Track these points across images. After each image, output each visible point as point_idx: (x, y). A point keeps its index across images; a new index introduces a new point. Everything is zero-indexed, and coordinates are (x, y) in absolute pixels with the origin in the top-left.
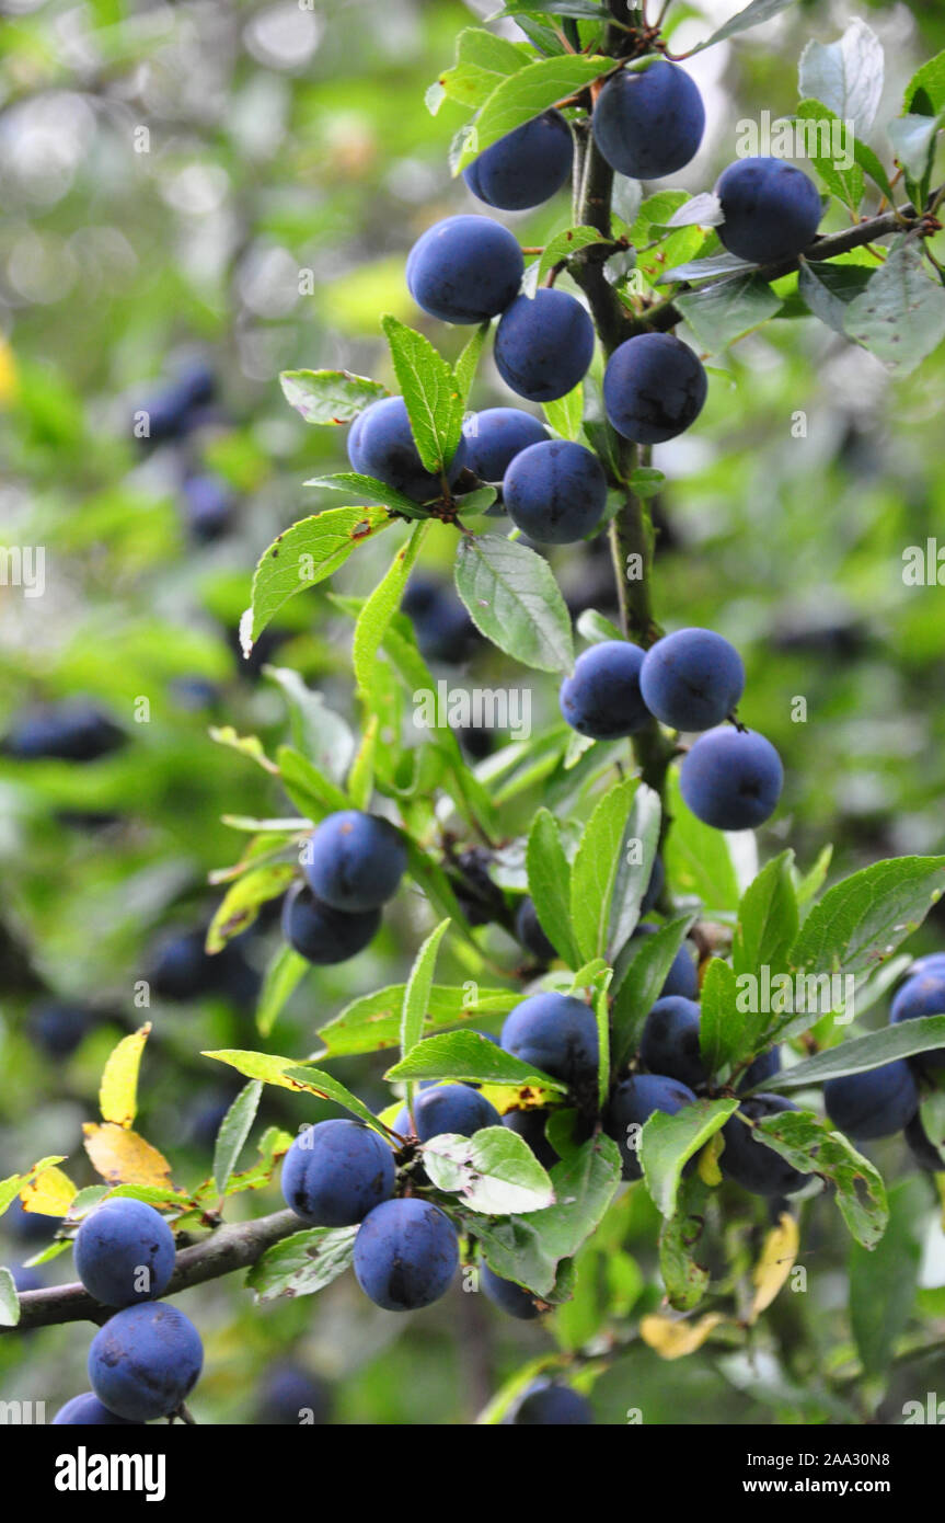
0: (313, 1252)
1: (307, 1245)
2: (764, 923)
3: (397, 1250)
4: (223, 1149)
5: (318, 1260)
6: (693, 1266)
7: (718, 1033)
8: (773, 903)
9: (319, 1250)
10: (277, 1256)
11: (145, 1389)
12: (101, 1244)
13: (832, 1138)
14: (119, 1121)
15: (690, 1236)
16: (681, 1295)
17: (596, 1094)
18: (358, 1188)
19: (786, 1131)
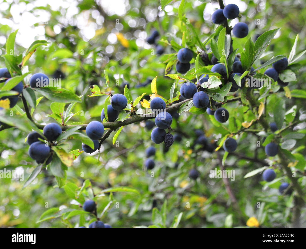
0: (187, 105)
1: (186, 105)
2: (249, 48)
3: (199, 98)
4: (171, 94)
5: (188, 106)
6: (246, 100)
7: (244, 64)
8: (250, 45)
9: (188, 105)
10: (182, 107)
11: (164, 123)
12: (154, 103)
13: (265, 76)
14: (155, 93)
15: (245, 96)
16: (245, 104)
17: (227, 77)
18: (192, 91)
19: (257, 76)
